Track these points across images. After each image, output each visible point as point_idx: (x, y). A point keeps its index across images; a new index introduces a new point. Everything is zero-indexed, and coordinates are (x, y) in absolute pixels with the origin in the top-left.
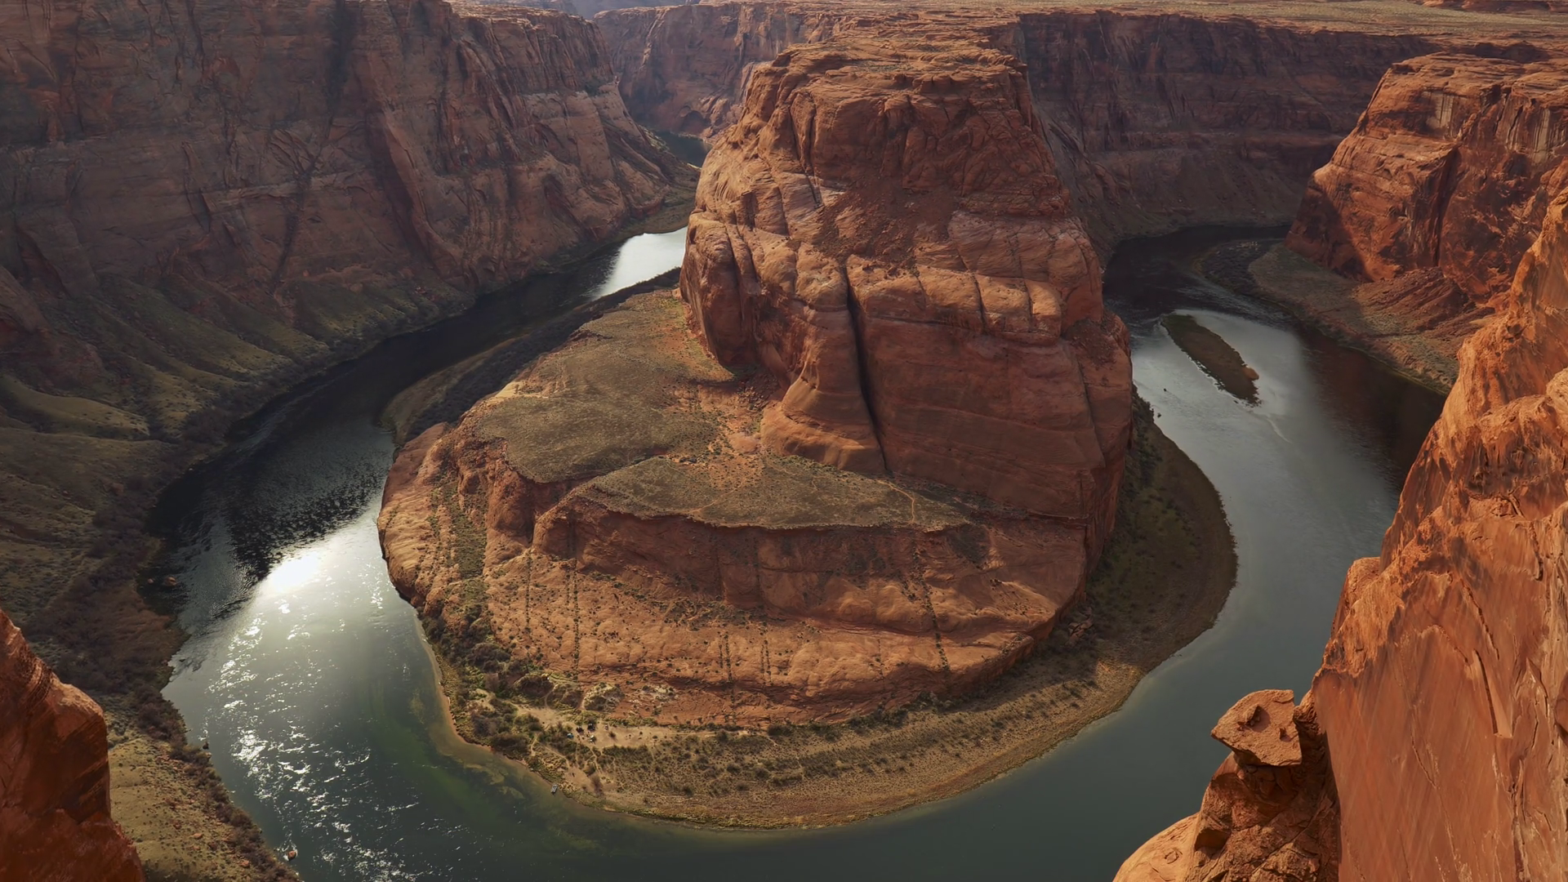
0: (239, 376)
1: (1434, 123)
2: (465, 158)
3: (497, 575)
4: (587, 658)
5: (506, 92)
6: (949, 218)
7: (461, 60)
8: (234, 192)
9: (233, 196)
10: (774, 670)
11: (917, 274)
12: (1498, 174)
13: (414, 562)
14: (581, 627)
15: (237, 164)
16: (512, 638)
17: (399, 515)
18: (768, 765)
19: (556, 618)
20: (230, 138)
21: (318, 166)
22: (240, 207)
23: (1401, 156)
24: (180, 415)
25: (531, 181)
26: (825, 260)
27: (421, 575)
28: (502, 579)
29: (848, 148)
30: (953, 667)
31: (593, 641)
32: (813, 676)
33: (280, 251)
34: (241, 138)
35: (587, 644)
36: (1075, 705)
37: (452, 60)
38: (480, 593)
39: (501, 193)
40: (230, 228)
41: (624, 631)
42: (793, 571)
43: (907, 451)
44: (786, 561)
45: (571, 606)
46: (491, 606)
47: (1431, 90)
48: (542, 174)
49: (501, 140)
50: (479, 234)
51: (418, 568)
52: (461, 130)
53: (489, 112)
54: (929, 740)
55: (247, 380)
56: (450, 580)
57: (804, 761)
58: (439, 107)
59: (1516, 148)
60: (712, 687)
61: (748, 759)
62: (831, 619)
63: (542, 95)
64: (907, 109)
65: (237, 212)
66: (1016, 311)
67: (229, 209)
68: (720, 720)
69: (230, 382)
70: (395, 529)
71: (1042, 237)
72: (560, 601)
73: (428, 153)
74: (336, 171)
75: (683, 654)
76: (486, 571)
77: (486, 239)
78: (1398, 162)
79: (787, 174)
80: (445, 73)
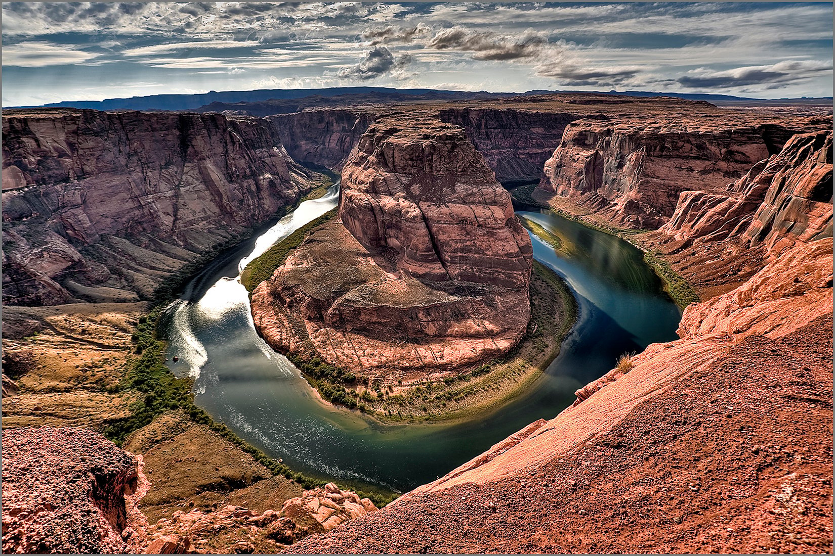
0: (169, 271)
1: (586, 142)
2: (238, 176)
3: (315, 338)
4: (366, 365)
5: (248, 149)
6: (454, 185)
7: (232, 137)
8: (150, 196)
9: (150, 198)
10: (439, 359)
11: (448, 207)
13: (279, 337)
14: (358, 353)
15: (150, 185)
16: (332, 361)
17: (263, 319)
19: (346, 351)
20: (145, 174)
21: (182, 183)
22: (153, 202)
23: (578, 154)
24: (151, 290)
25: (264, 184)
26: (411, 204)
27: (284, 342)
28: (318, 339)
29: (410, 162)
30: (501, 348)
31: (365, 358)
32: (453, 358)
33: (172, 219)
34: (149, 174)
35: (364, 360)
36: (544, 355)
37: (228, 138)
38: (311, 345)
39: (253, 188)
40: (152, 211)
41: (376, 353)
42: (433, 321)
43: (457, 272)
44: (429, 318)
45: (351, 346)
46: (318, 350)
47: (585, 131)
48: (268, 180)
49: (250, 167)
50: (249, 206)
51: (281, 339)
52: (235, 165)
53: (244, 157)
54: (503, 375)
55: (173, 272)
56: (297, 342)
57: (462, 391)
58: (225, 156)
59: (618, 150)
60: (417, 369)
61: (441, 393)
62: (452, 337)
63: (261, 149)
64: (432, 147)
65: (153, 204)
66: (489, 218)
67: (149, 203)
68: (425, 381)
69: (168, 274)
70: (264, 325)
71: (490, 190)
72: (346, 344)
73: (224, 175)
74: (189, 185)
75: (402, 358)
76: (310, 337)
77: (252, 207)
78: (578, 156)
79: (386, 173)
80: (226, 143)
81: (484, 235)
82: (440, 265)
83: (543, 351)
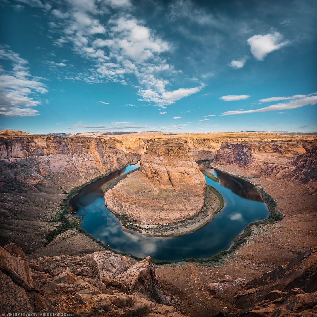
1: (230, 148)
2: (107, 156)
3: (125, 208)
4: (142, 217)
5: (112, 149)
6: (178, 161)
10: (167, 217)
12: (240, 153)
14: (139, 214)
16: (130, 216)
17: (108, 201)
18: (169, 228)
19: (135, 213)
21: (86, 158)
25: (116, 159)
26: (163, 167)
29: (163, 154)
30: (190, 215)
31: (141, 215)
32: (172, 217)
33: (81, 169)
38: (123, 210)
39: (112, 160)
41: (145, 214)
42: (167, 204)
43: (177, 189)
44: (166, 203)
45: (137, 211)
46: (126, 212)
47: (229, 144)
49: (111, 154)
51: (113, 208)
52: (106, 153)
53: (110, 151)
54: (189, 223)
56: (118, 209)
57: (174, 227)
58: (103, 150)
59: (242, 150)
60: (159, 219)
61: (166, 228)
62: (173, 210)
66: (190, 172)
68: (161, 223)
71: (191, 163)
72: (135, 210)
73: (102, 156)
74: (89, 158)
75: (154, 216)
76: (123, 207)
77: (110, 166)
78: (227, 152)
79: (155, 157)
80: (104, 147)
81: (188, 177)
82: (172, 186)
83: (206, 217)
